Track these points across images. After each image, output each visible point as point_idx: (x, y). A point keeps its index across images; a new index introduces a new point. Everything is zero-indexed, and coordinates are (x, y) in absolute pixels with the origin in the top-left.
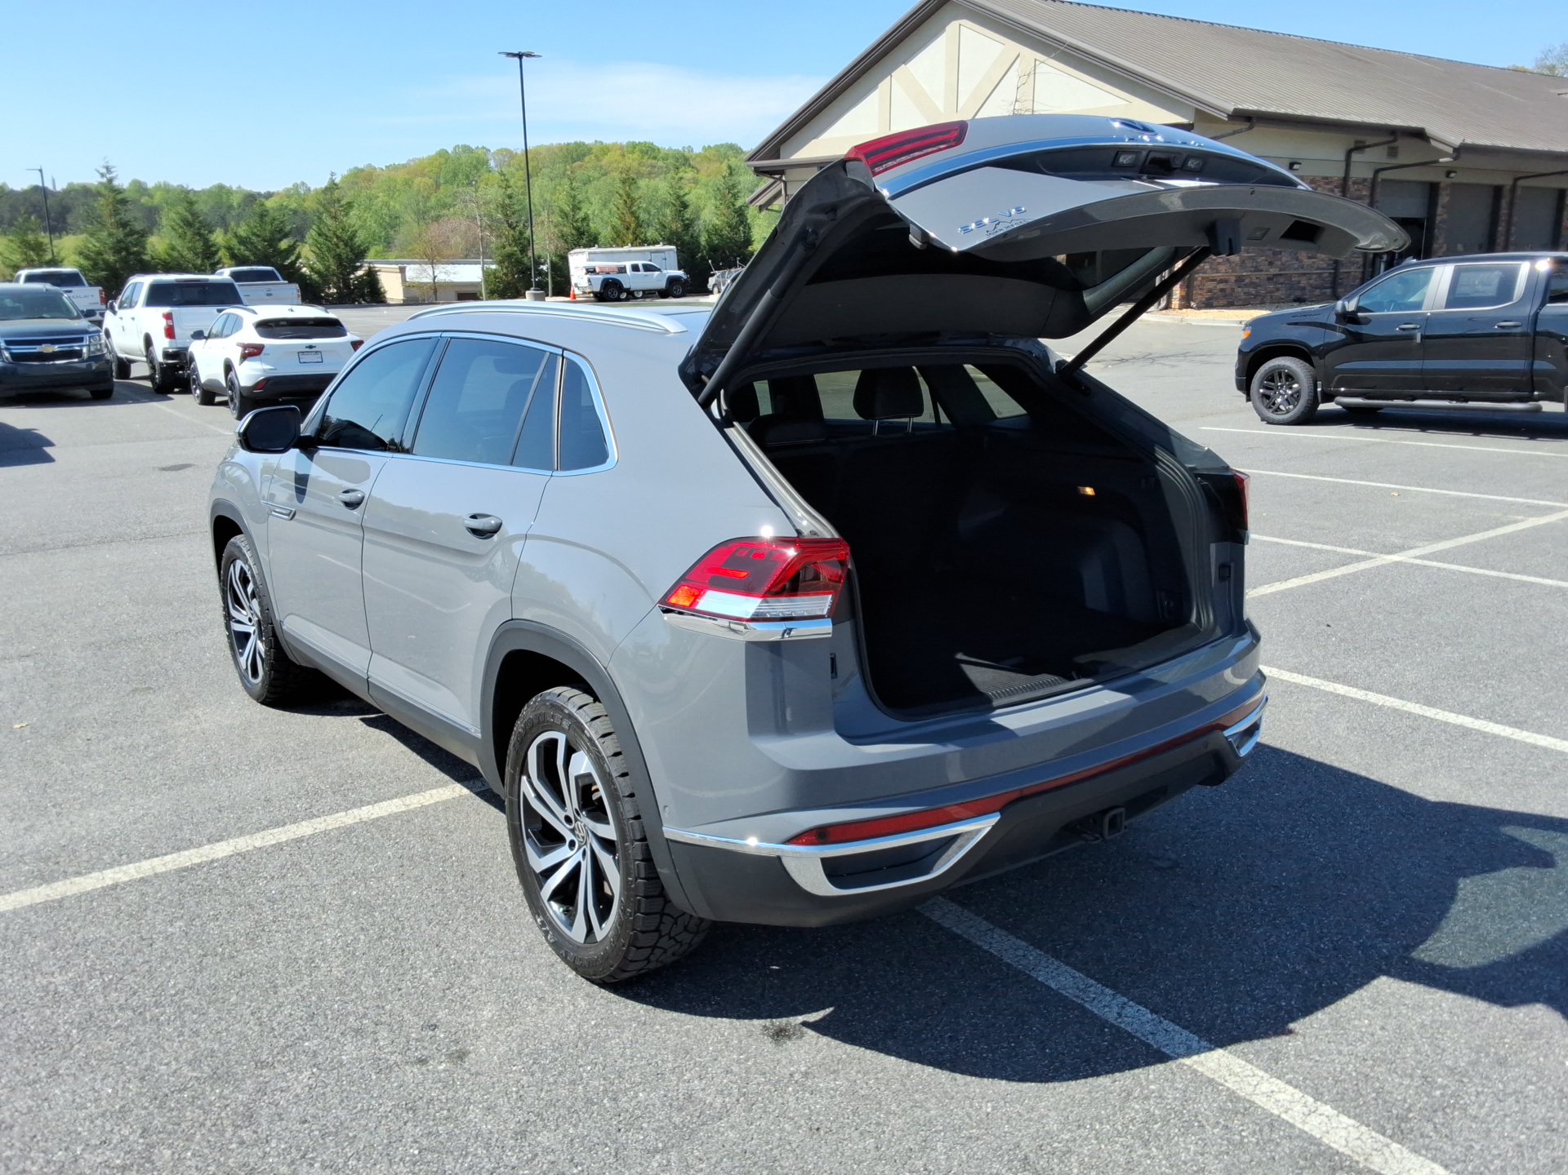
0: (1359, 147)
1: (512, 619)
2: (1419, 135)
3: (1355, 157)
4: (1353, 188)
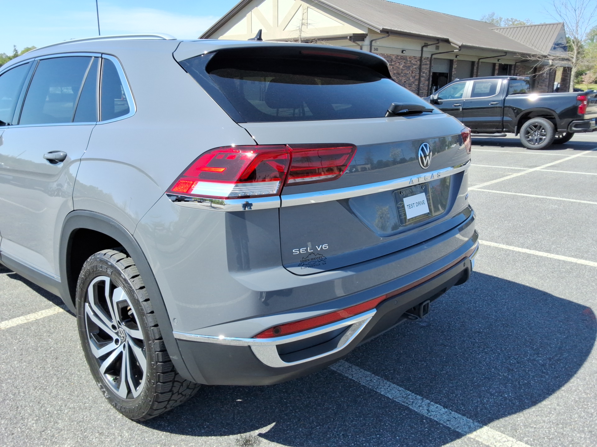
0: (426, 45)
1: (74, 210)
2: (447, 41)
3: (425, 49)
4: (424, 61)
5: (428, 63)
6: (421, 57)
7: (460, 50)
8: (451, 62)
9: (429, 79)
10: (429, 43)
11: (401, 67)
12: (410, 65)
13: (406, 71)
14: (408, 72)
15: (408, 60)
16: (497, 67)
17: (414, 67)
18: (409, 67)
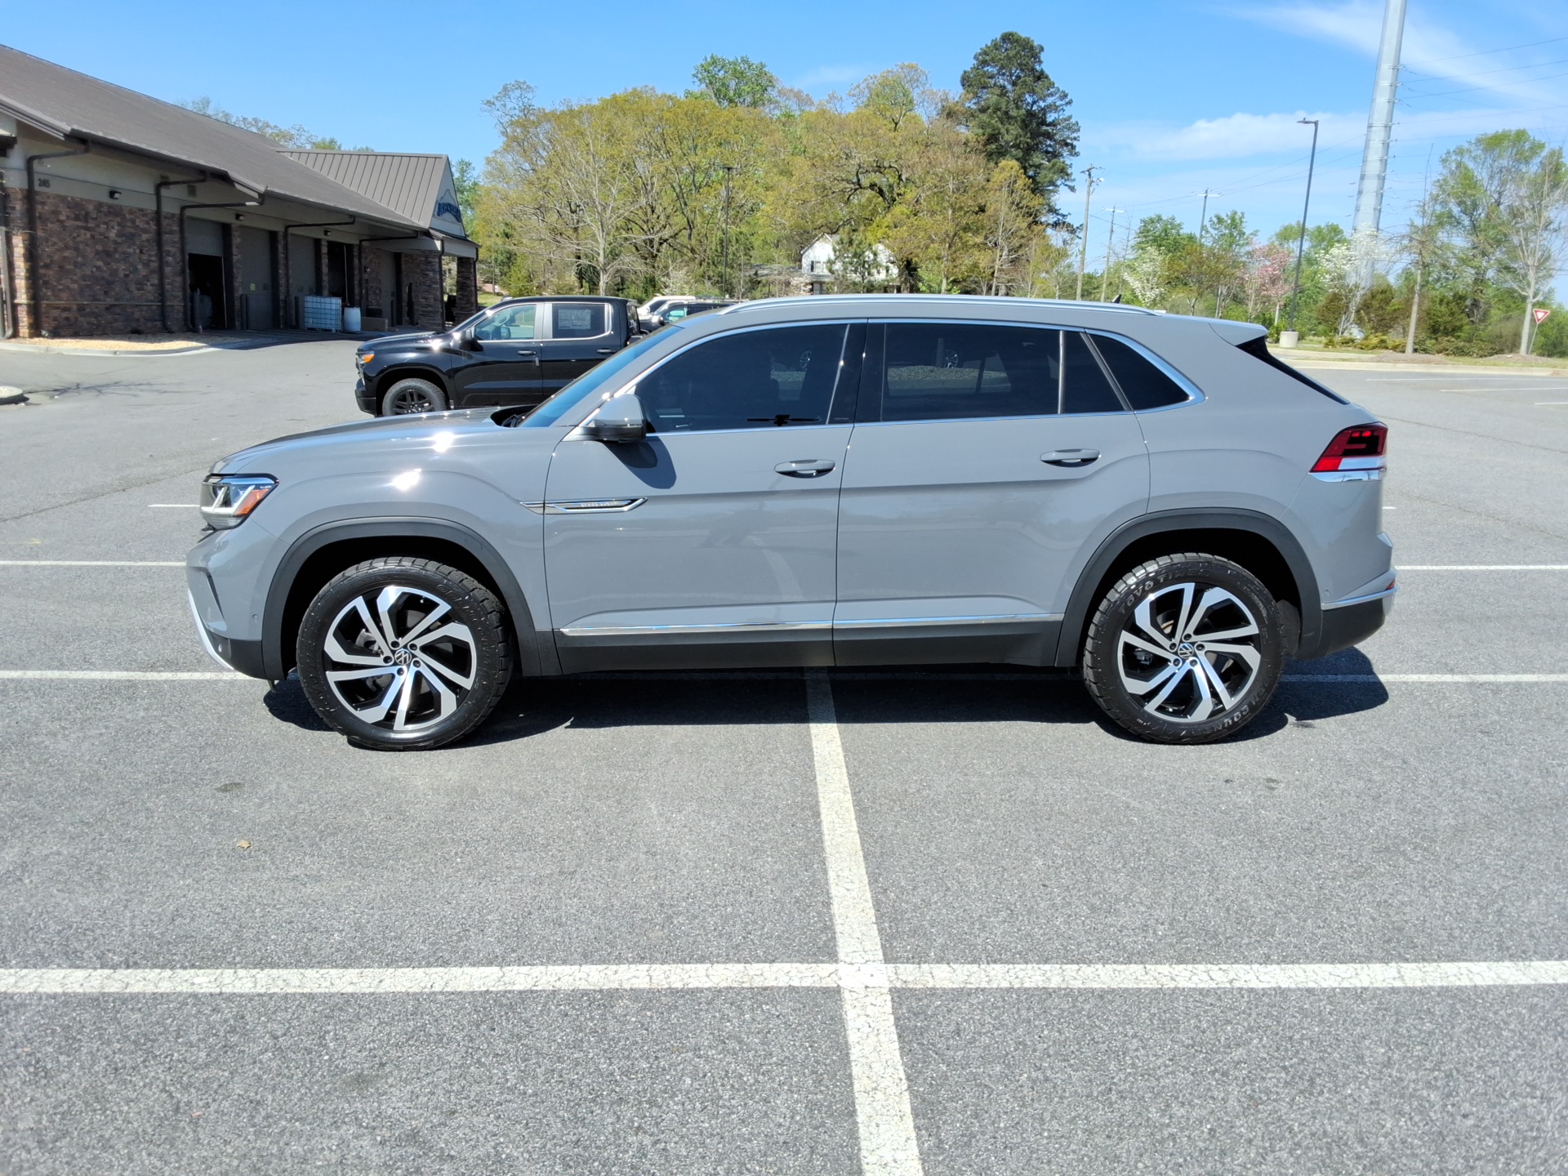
2: (223, 177)
3: (164, 192)
4: (165, 222)
5: (176, 228)
6: (158, 212)
7: (261, 203)
8: (225, 230)
9: (183, 272)
10: (173, 177)
11: (112, 234)
12: (132, 230)
13: (124, 248)
14: (131, 250)
15: (128, 216)
16: (324, 250)
17: (145, 237)
18: (131, 238)
